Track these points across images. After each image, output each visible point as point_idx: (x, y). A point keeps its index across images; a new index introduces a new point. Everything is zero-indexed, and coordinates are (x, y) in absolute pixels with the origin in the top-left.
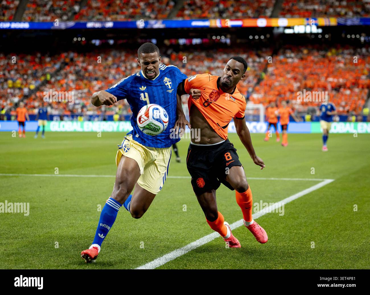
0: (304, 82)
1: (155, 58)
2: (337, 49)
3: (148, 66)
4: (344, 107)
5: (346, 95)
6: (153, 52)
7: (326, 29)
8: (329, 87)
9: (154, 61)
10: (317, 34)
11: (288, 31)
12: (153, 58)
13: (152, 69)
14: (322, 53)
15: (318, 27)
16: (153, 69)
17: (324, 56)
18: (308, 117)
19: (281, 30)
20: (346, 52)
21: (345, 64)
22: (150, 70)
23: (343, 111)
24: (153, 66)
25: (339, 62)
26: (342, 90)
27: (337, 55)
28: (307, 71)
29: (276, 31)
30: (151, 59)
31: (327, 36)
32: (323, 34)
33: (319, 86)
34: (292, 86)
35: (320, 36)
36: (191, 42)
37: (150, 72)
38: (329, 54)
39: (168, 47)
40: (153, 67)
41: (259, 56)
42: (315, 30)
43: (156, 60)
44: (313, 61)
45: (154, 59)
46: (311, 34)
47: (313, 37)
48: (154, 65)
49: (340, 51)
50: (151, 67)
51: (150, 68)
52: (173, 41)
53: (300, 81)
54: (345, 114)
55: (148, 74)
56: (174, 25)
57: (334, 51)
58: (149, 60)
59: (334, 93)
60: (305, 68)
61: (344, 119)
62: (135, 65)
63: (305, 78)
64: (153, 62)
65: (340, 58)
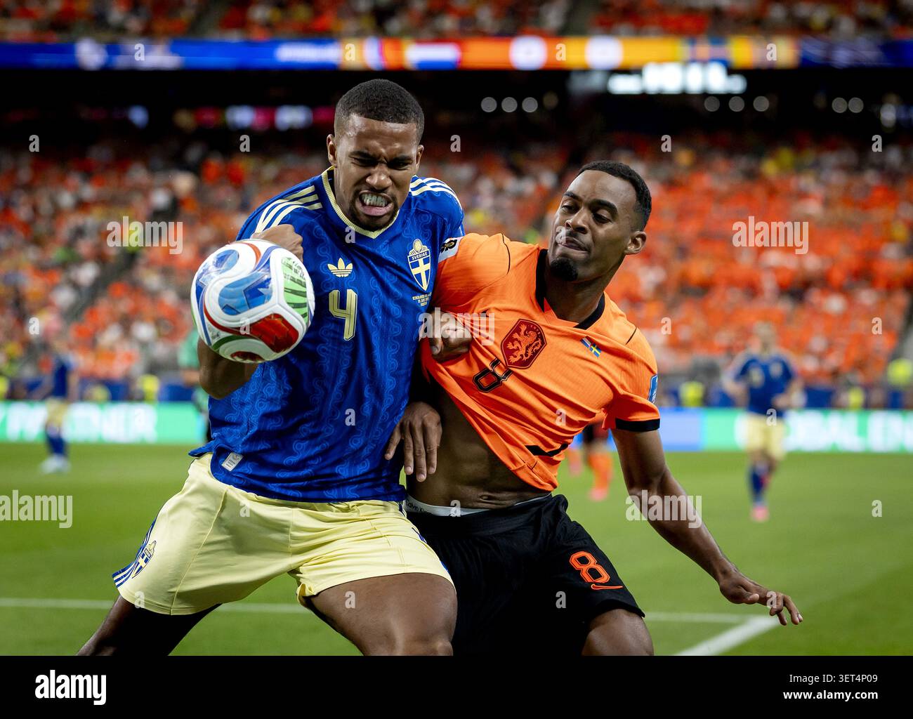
0: (678, 266)
1: (405, 147)
2: (798, 147)
3: (370, 175)
4: (821, 357)
5: (827, 316)
6: (401, 122)
7: (758, 78)
8: (769, 284)
9: (399, 155)
10: (724, 98)
11: (623, 85)
12: (398, 146)
13: (384, 189)
14: (743, 162)
15: (731, 71)
16: (390, 190)
17: (753, 175)
18: (691, 392)
19: (595, 82)
20: (831, 159)
21: (827, 203)
22: (377, 191)
23: (820, 373)
24: (391, 177)
25: (802, 195)
26: (814, 296)
27: (799, 169)
28: (690, 229)
29: (579, 85)
30: (389, 148)
31: (762, 104)
32: (747, 96)
33: (732, 282)
34: (635, 280)
35: (737, 106)
36: (272, 121)
37: (374, 198)
38: (770, 168)
39: (187, 139)
40: (389, 182)
41: (519, 172)
42: (716, 80)
43: (407, 154)
44: (710, 193)
45: (401, 151)
46: (705, 95)
47: (711, 106)
48: (398, 174)
49: (809, 156)
50: (383, 178)
51: (379, 180)
52: (209, 116)
53: (665, 263)
54: (824, 383)
55: (364, 204)
56: (213, 60)
57: (786, 155)
58: (383, 151)
59: (785, 306)
60: (682, 215)
61: (820, 399)
62: (66, 199)
63: (683, 252)
64: (397, 159)
65: (806, 182)
